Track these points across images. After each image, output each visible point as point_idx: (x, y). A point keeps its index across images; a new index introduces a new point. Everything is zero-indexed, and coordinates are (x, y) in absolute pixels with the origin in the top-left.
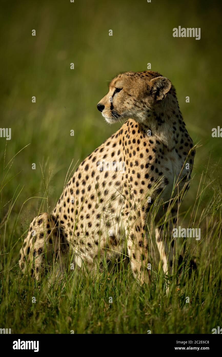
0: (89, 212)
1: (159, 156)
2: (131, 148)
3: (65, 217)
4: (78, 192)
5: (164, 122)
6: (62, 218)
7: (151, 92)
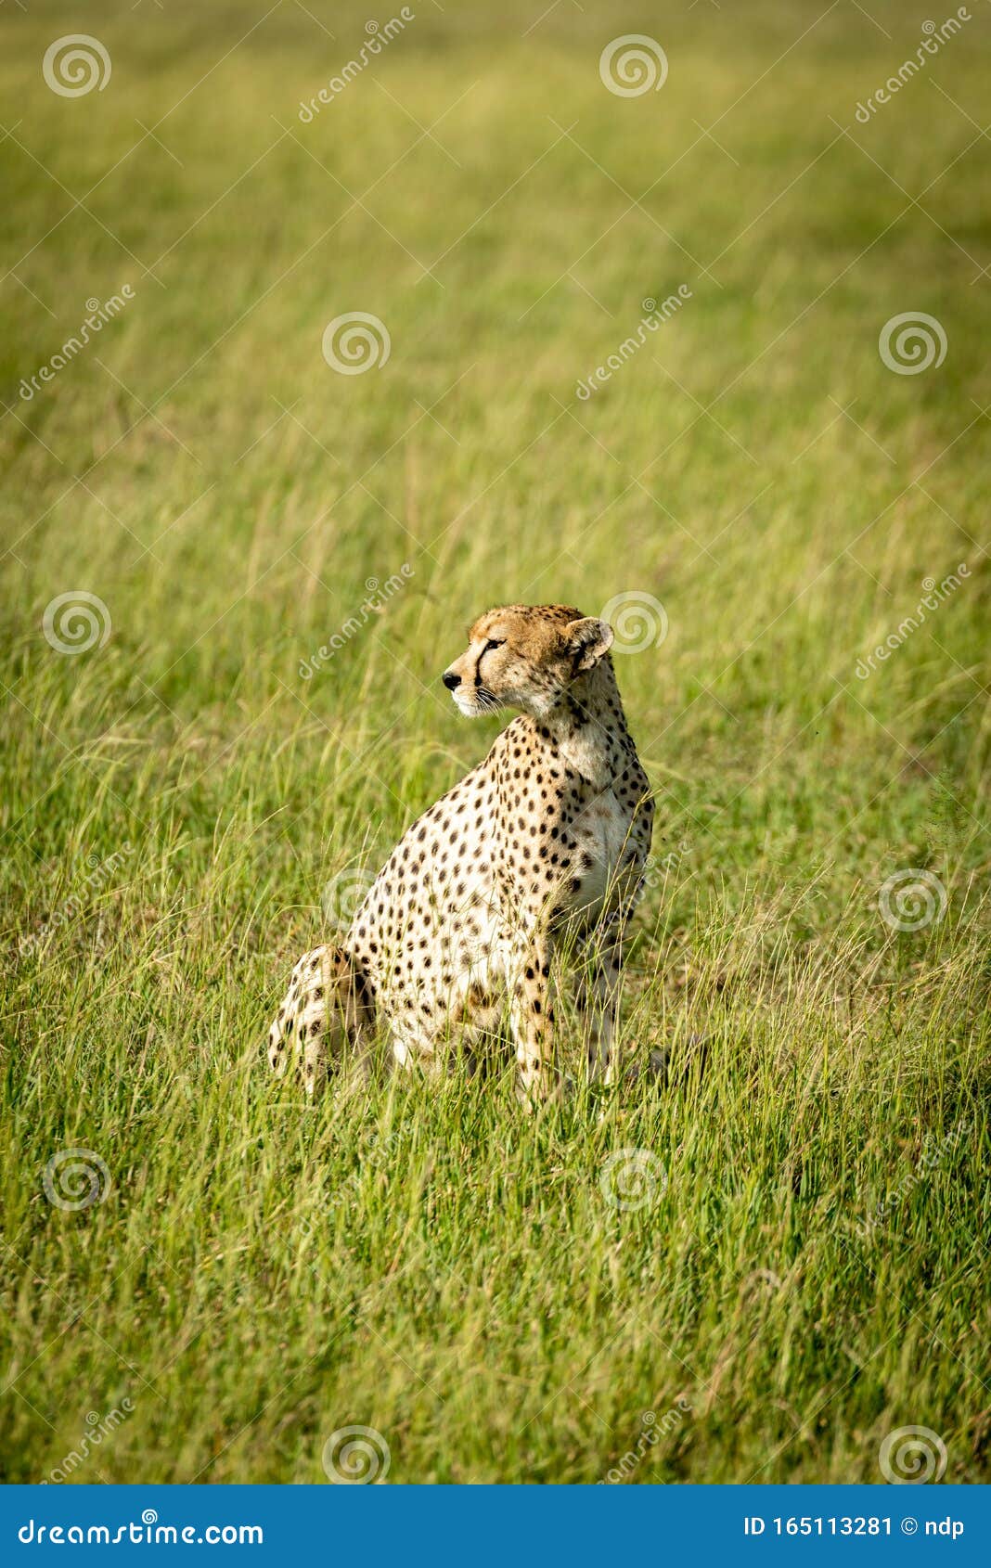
0: (425, 932)
1: (569, 807)
2: (512, 789)
3: (373, 948)
4: (401, 889)
5: (587, 721)
6: (365, 951)
7: (567, 649)
